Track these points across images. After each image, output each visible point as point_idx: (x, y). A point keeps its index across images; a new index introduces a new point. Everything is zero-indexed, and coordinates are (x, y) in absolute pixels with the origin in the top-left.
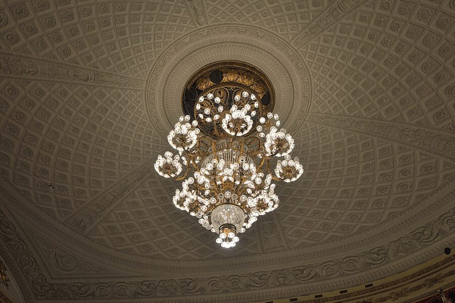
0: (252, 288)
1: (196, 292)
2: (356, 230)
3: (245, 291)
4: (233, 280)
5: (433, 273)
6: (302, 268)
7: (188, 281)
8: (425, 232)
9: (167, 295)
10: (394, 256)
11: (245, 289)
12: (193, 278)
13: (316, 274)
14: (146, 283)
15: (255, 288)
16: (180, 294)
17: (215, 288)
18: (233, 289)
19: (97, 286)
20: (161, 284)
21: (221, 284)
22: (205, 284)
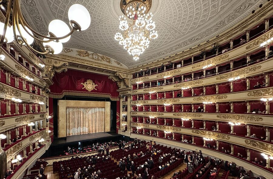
0: (177, 49)
2: (208, 19)
5: (244, 24)
6: (191, 39)
7: (159, 53)
8: (242, 8)
9: (155, 57)
10: (228, 22)
13: (197, 39)
14: (149, 56)
20: (152, 56)
21: (168, 51)
22: (163, 52)
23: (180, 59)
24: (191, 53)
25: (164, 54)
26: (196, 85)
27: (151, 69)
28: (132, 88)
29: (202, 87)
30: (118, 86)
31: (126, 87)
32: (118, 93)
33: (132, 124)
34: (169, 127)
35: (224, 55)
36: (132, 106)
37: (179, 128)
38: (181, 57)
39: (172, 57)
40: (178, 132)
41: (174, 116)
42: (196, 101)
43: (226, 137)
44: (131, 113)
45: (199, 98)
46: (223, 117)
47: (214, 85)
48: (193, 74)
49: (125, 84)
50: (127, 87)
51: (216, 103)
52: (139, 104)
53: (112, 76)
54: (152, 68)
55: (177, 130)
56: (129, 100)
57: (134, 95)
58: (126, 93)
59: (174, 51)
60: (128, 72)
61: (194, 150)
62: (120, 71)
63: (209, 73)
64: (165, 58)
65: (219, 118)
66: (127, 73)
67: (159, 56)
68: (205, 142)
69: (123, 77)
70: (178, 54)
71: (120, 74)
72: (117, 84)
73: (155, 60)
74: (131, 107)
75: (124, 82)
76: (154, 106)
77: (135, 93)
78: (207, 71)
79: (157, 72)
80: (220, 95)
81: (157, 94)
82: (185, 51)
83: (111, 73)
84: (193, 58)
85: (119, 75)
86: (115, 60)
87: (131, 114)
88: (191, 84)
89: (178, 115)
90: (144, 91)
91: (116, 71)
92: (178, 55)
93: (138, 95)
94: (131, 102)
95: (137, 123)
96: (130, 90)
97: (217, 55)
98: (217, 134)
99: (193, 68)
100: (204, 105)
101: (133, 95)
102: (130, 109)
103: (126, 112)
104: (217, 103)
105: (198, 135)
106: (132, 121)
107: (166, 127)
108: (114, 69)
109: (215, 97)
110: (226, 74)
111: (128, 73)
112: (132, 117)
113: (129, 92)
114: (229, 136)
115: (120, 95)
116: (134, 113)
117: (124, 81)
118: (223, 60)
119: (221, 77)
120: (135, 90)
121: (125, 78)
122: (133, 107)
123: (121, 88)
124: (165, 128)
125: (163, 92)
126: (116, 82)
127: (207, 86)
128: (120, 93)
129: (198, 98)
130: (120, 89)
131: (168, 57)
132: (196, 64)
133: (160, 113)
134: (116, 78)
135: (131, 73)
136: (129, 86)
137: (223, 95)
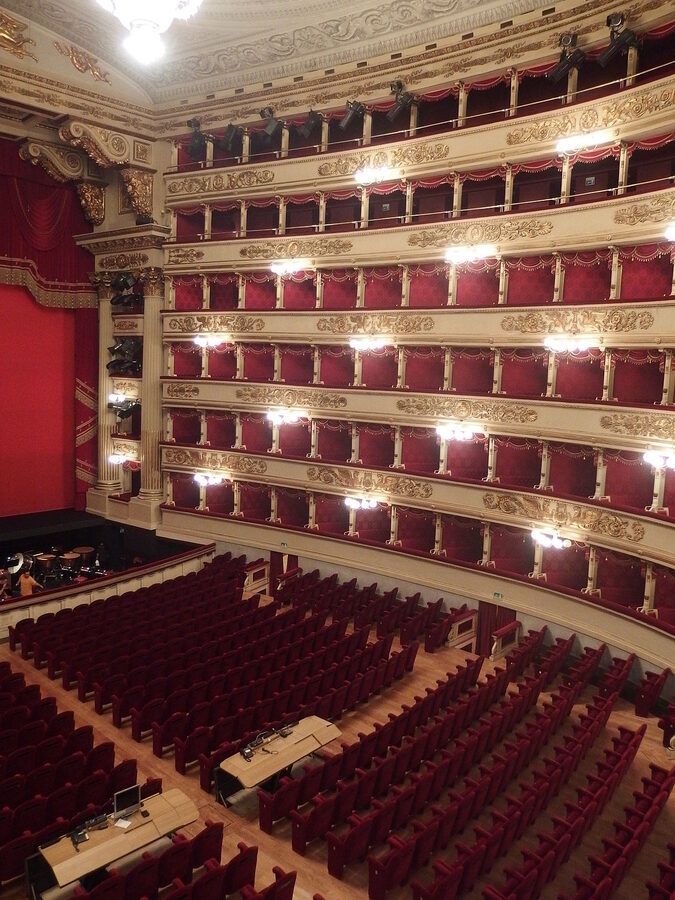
0: (436, 16)
1: (353, 37)
3: (427, 22)
4: (401, 9)
7: (333, 24)
9: (313, 50)
11: (427, 19)
12: (338, 18)
14: (276, 38)
15: (441, 15)
16: (332, 46)
17: (379, 27)
18: (406, 22)
19: (216, 55)
20: (297, 36)
21: (385, 19)
22: (360, 24)
23: (451, 79)
24: (508, 54)
25: (360, 33)
26: (520, 241)
27: (289, 119)
28: (174, 232)
29: (548, 256)
30: (83, 210)
31: (133, 225)
32: (88, 256)
33: (168, 456)
34: (375, 475)
35: (658, 92)
36: (174, 344)
37: (420, 483)
38: (457, 68)
39: (408, 60)
40: (419, 501)
41: (402, 412)
42: (515, 334)
43: (630, 530)
44: (166, 386)
45: (527, 319)
46: (626, 426)
47: (605, 251)
48: (509, 178)
49: (128, 199)
50: (144, 220)
51: (602, 349)
52: (212, 337)
53: (43, 143)
54: (292, 111)
55: (411, 494)
56: (152, 303)
57: (186, 277)
58: (133, 260)
59: (418, 28)
60: (151, 128)
61: (489, 598)
62: (91, 117)
63: (591, 180)
64: (372, 62)
65: (607, 433)
66: (144, 132)
67: (337, 45)
68: (538, 558)
69: (113, 158)
70: (441, 44)
71: (96, 134)
72: (77, 197)
73: (312, 67)
74: (164, 347)
75: (124, 191)
76: (298, 353)
77: (188, 267)
78: (581, 169)
79: (320, 142)
80: (622, 308)
81: (319, 278)
82: (477, 33)
83: (32, 122)
84: (514, 83)
85: (86, 136)
86: (63, 40)
87: (165, 394)
88: (494, 234)
89: (419, 408)
90: (243, 252)
91: (63, 110)
92: (441, 52)
93: (211, 275)
94: (167, 320)
95: (201, 451)
96: (159, 243)
97: (629, 80)
98: (592, 514)
99: (510, 142)
100: (552, 360)
101: (176, 277)
102: (156, 361)
103: (134, 382)
104: (607, 348)
105: (510, 517)
106: (169, 437)
107: (357, 473)
108: (50, 100)
109: (601, 316)
110: (659, 199)
111: (152, 134)
112: (173, 411)
113: (155, 259)
114: (644, 525)
115: (98, 269)
116: (182, 391)
117: (124, 183)
118: (657, 115)
119: (635, 212)
120: (187, 247)
121: (126, 166)
122: (175, 353)
123: (105, 227)
124: (350, 482)
125: (351, 270)
126: (73, 185)
127: (571, 254)
128: (98, 259)
129: (524, 315)
130: (97, 230)
131: (387, 58)
132: (529, 123)
133: (330, 392)
134: (72, 161)
135: (168, 134)
136: (155, 216)
137: (638, 311)
